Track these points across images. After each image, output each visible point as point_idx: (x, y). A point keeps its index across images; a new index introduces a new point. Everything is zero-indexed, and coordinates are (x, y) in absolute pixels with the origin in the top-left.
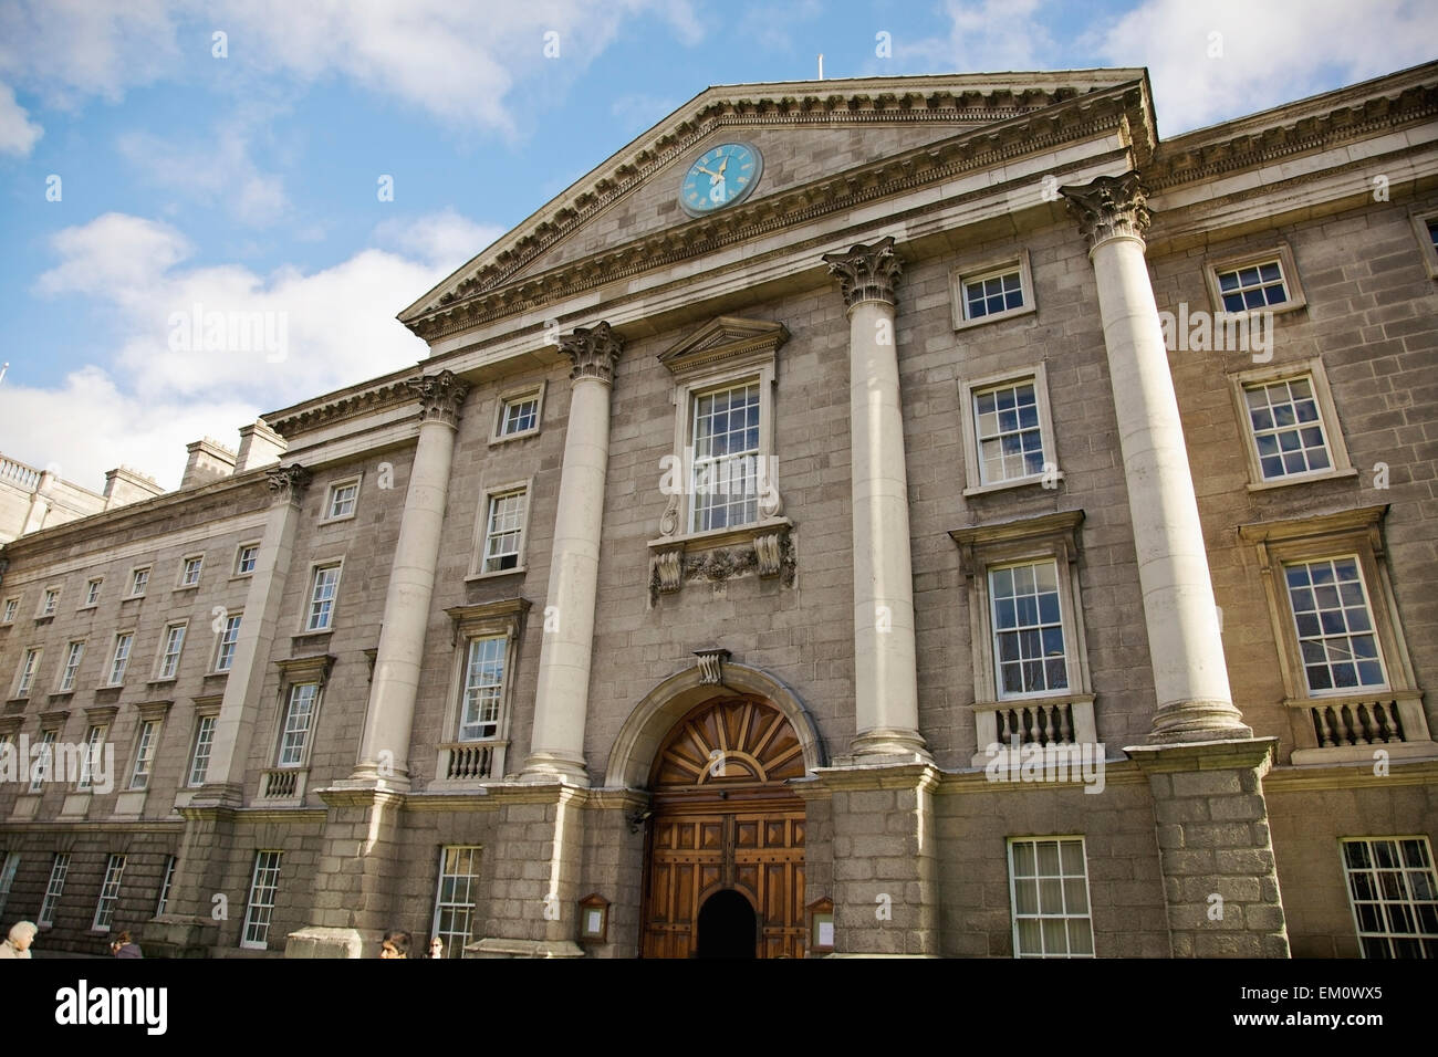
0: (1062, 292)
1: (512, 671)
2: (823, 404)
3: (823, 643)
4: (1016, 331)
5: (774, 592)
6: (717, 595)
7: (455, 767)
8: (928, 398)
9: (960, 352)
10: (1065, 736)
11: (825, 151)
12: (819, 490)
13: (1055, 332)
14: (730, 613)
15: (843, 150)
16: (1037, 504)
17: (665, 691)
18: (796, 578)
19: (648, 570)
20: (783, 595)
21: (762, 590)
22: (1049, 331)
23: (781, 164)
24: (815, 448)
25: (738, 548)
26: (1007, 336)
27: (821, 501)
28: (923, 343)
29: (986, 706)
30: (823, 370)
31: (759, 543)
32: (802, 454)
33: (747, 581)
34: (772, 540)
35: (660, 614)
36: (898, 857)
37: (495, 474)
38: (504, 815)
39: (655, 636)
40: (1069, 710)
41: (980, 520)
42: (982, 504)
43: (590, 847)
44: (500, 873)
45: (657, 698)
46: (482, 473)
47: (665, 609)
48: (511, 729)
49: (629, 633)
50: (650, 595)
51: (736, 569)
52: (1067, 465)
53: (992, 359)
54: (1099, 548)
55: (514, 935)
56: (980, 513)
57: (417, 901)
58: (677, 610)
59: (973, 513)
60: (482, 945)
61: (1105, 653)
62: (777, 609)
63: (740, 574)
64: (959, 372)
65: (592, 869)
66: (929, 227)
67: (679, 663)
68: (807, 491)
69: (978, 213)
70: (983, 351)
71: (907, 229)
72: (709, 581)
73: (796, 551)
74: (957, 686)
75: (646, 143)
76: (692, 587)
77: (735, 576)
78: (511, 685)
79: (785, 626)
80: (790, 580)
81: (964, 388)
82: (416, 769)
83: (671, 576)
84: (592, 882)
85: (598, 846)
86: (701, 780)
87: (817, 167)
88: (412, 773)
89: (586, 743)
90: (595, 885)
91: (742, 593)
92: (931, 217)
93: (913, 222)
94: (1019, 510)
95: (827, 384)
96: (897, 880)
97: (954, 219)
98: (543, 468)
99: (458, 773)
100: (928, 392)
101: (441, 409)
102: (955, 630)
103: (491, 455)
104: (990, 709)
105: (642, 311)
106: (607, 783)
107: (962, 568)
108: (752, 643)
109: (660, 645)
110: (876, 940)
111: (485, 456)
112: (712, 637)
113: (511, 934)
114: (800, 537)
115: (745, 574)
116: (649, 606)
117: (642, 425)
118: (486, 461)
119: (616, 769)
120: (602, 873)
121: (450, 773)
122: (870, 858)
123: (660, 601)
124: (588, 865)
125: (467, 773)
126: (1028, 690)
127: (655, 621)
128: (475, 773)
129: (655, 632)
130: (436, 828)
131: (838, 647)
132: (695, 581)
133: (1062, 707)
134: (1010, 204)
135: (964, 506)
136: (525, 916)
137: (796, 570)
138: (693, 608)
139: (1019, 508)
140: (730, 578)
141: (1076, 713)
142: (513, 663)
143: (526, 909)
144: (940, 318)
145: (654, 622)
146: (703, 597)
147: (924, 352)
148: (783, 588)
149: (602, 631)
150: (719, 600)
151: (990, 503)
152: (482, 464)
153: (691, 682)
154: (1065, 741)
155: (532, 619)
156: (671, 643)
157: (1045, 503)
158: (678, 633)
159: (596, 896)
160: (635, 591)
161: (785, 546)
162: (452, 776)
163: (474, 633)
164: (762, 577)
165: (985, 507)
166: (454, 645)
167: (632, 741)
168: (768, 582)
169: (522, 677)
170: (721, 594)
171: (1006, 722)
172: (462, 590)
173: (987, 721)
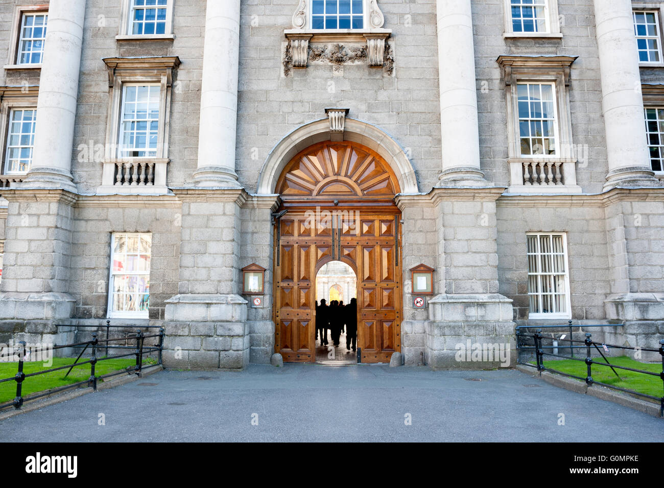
1: (168, 110)
3: (413, 113)
5: (378, 77)
6: (336, 73)
7: (119, 177)
10: (558, 180)
12: (408, 16)
14: (347, 86)
16: (546, 50)
18: (394, 70)
19: (280, 50)
20: (384, 80)
21: (370, 74)
25: (351, 45)
27: (410, 23)
29: (516, 160)
31: (371, 43)
33: (358, 67)
34: (381, 43)
35: (292, 82)
36: (484, 239)
38: (187, 209)
39: (289, 96)
40: (561, 166)
41: (512, 52)
42: (513, 44)
43: (247, 233)
44: (187, 249)
45: (295, 137)
47: (296, 78)
49: (267, 92)
50: (283, 68)
51: (350, 58)
52: (564, 30)
54: (580, 80)
55: (204, 292)
56: (513, 49)
57: (95, 272)
58: (305, 80)
59: (509, 48)
60: (179, 299)
61: (581, 137)
62: (382, 88)
63: (353, 62)
65: (249, 248)
67: (308, 115)
72: (330, 64)
73: (394, 53)
74: (499, 147)
76: (317, 66)
77: (350, 63)
78: (168, 120)
79: (387, 99)
80: (390, 70)
82: (80, 177)
83: (300, 56)
84: (250, 256)
85: (253, 233)
86: (315, 193)
88: (77, 180)
89: (236, 164)
90: (252, 258)
91: (357, 74)
94: (535, 51)
96: (484, 252)
99: (123, 181)
102: (498, 115)
104: (519, 162)
106: (259, 191)
107: (502, 80)
108: (364, 107)
109: (293, 102)
110: (471, 286)
113: (201, 290)
114: (396, 44)
115: (357, 63)
116: (283, 75)
119: (265, 183)
120: (257, 250)
121: (115, 181)
122: (467, 240)
123: (292, 72)
124: (246, 245)
125: (131, 181)
126: (535, 153)
127: (289, 85)
128: (138, 181)
129: (288, 93)
130: (106, 220)
131: (423, 116)
132: (319, 62)
133: (557, 165)
135: (503, 42)
136: (213, 278)
137: (394, 65)
138: (318, 80)
139: (536, 50)
140: (346, 64)
141: (565, 167)
142: (169, 104)
143: (212, 273)
145: (287, 86)
146: (327, 74)
148: (386, 75)
149: (245, 88)
150: (338, 77)
151: (519, 44)
153: (321, 128)
154: (559, 182)
155: (181, 74)
156: (302, 102)
157: (551, 49)
158: (307, 96)
159: (253, 264)
160: (270, 64)
161: (387, 48)
162: (119, 183)
163: (127, 79)
164: (371, 66)
165: (516, 46)
166: (111, 87)
167: (276, 164)
168: (374, 70)
169: (176, 115)
170: (339, 73)
171: (527, 170)
172: (113, 45)
173: (516, 170)
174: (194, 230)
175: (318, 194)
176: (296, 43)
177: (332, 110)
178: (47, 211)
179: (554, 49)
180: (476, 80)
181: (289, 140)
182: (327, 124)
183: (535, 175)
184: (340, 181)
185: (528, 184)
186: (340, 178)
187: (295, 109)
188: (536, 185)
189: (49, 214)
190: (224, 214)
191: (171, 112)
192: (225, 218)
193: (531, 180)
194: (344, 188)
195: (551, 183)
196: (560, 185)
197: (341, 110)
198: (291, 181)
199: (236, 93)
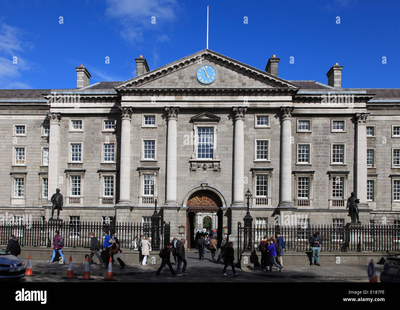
0: (275, 125)
2: (227, 137)
4: (266, 130)
5: (217, 173)
8: (249, 141)
9: (255, 133)
11: (232, 77)
12: (226, 155)
13: (273, 133)
14: (207, 176)
15: (237, 78)
16: (266, 165)
17: (194, 190)
19: (188, 165)
22: (272, 132)
23: (222, 76)
24: (225, 146)
25: (209, 164)
26: (264, 131)
27: (226, 157)
28: (248, 128)
29: (254, 198)
30: (228, 129)
31: (215, 164)
32: (223, 147)
34: (217, 164)
37: (145, 135)
39: (191, 179)
40: (267, 200)
41: (256, 166)
45: (193, 191)
46: (141, 134)
47: (193, 173)
48: (158, 194)
49: (185, 177)
50: (189, 170)
51: (209, 168)
52: (272, 159)
53: (261, 135)
54: (275, 174)
56: (256, 165)
58: (196, 174)
61: (274, 191)
62: (218, 177)
64: (255, 137)
66: (254, 105)
67: (197, 185)
68: (224, 154)
69: (264, 105)
70: (260, 133)
71: (250, 104)
72: (202, 169)
73: (221, 166)
75: (188, 58)
76: (199, 170)
77: (208, 169)
79: (219, 180)
80: (220, 172)
81: (256, 140)
83: (194, 168)
84: (181, 223)
85: (181, 217)
87: (230, 81)
91: (210, 173)
92: (255, 103)
93: (251, 103)
95: (228, 132)
97: (259, 105)
98: (159, 136)
99: (145, 202)
100: (248, 139)
101: (128, 116)
103: (143, 130)
104: (256, 198)
105: (187, 105)
106: (183, 206)
107: (252, 174)
108: (212, 182)
109: (192, 180)
111: (141, 130)
112: (204, 180)
114: (222, 164)
115: (210, 169)
116: (189, 172)
117: (185, 132)
118: (141, 131)
119: (185, 203)
120: (183, 222)
121: (143, 202)
124: (180, 220)
125: (147, 202)
126: (260, 195)
127: (191, 176)
130: (141, 213)
131: (229, 185)
132: (199, 169)
134: (270, 105)
135: (253, 163)
137: (221, 170)
138: (199, 174)
139: (263, 165)
141: (268, 200)
144: (252, 124)
145: (190, 176)
146: (202, 172)
147: (248, 130)
148: (219, 173)
149: (179, 176)
150: (205, 173)
152: (140, 132)
153: (200, 188)
154: (266, 204)
155: (160, 171)
156: (195, 180)
157: (267, 165)
158: (196, 179)
159: (182, 226)
160: (186, 169)
161: (219, 165)
162: (144, 203)
163: (145, 173)
164: (214, 171)
165: (257, 164)
166: (140, 175)
167: (187, 198)
168: (215, 172)
169: (159, 184)
170: (205, 172)
171: (257, 200)
172: (140, 162)
173: (254, 200)
174: (167, 217)
175: (199, 206)
176: (193, 163)
177: (203, 184)
178: (127, 212)
179: (268, 165)
180: (244, 174)
181: (191, 192)
182: (201, 187)
183: (260, 202)
184: (205, 202)
185: (257, 204)
186: (205, 201)
187: (193, 183)
188: (260, 205)
189: (127, 213)
190: (175, 213)
191: (158, 183)
192: (175, 214)
193: (259, 203)
194: (206, 204)
195: (264, 204)
196: (266, 205)
197: (206, 184)
198: (191, 202)
199: (176, 178)
